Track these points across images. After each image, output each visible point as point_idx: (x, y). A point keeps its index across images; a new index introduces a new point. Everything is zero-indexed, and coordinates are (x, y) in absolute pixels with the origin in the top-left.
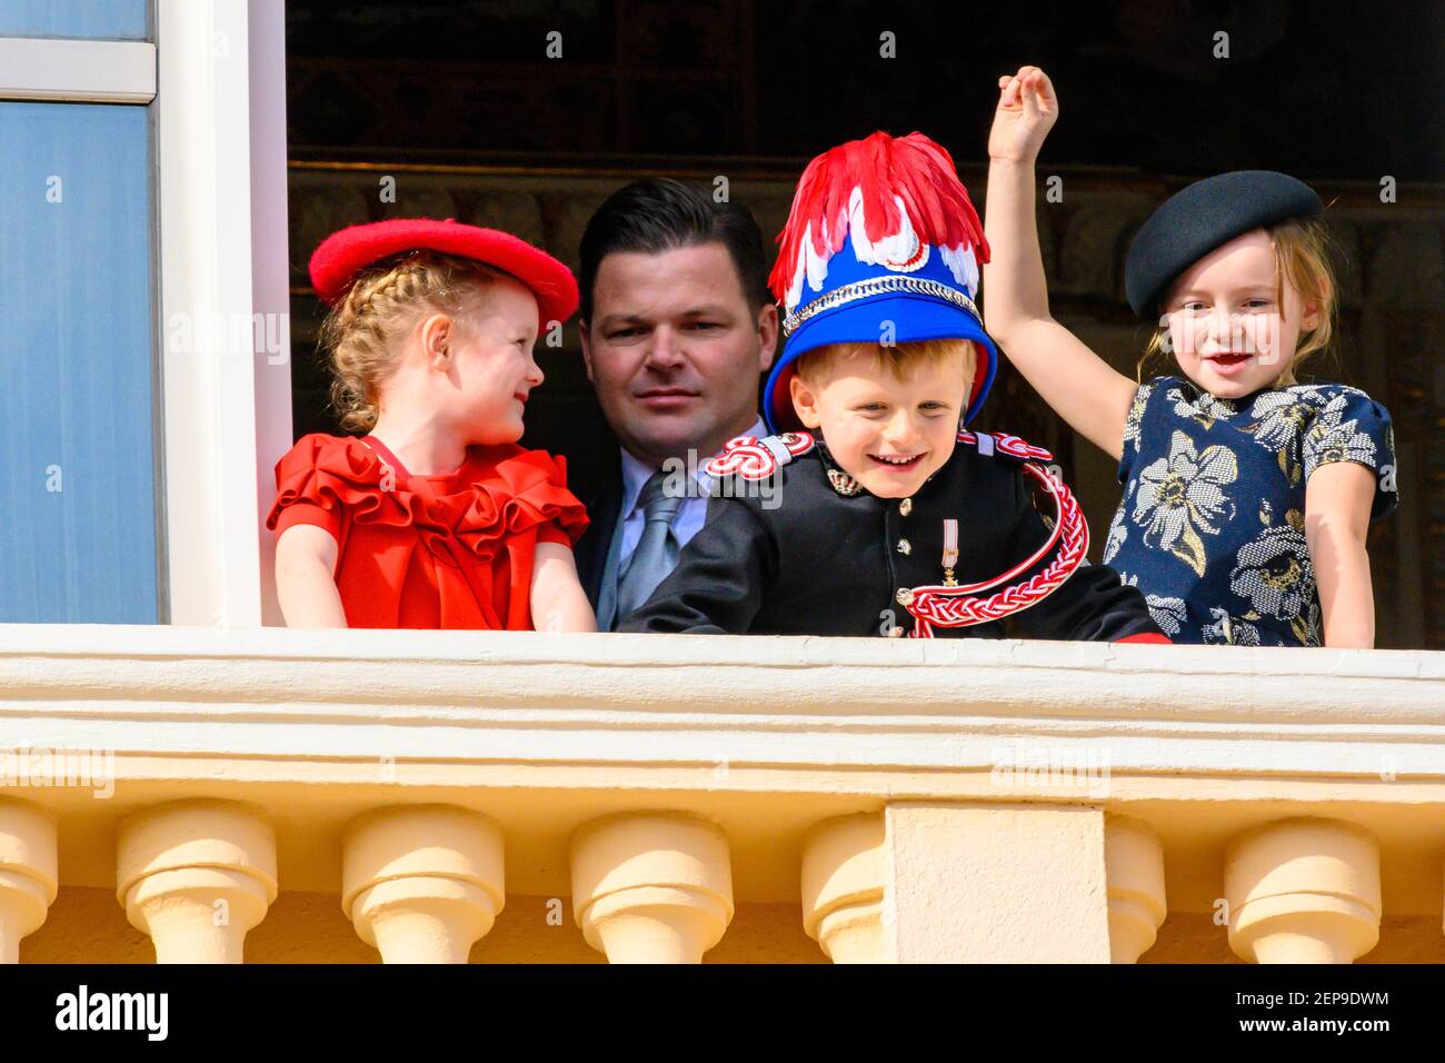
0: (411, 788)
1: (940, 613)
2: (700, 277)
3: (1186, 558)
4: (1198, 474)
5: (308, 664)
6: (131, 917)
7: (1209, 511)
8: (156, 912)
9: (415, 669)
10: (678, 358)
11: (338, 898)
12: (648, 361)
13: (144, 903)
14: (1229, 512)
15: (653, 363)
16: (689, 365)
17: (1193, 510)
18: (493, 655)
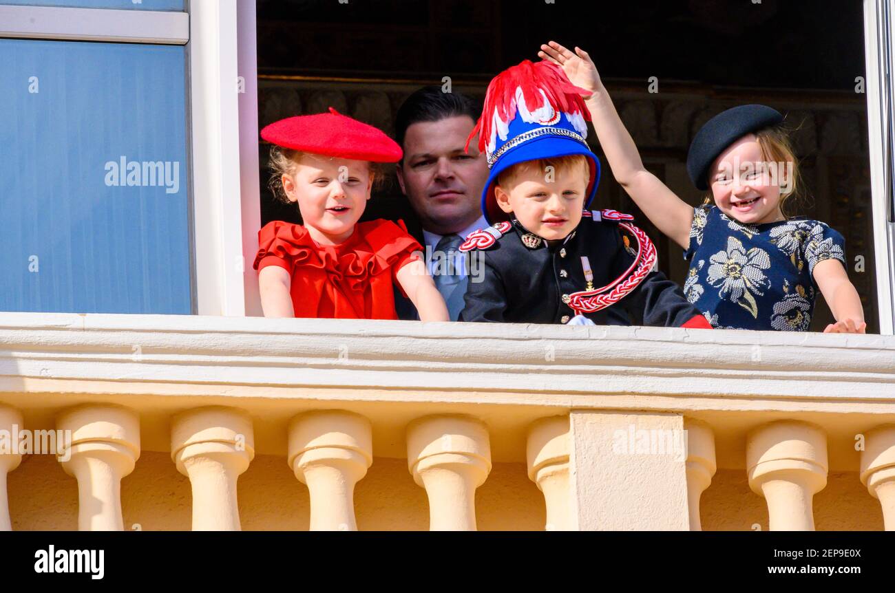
0: (323, 401)
1: (586, 306)
2: (459, 132)
3: (747, 307)
4: (748, 262)
5: (270, 336)
6: (178, 467)
7: (757, 283)
8: (191, 465)
9: (324, 339)
10: (451, 174)
11: (285, 459)
12: (436, 176)
13: (186, 460)
14: (768, 284)
15: (439, 176)
16: (457, 178)
17: (747, 281)
18: (366, 332)
